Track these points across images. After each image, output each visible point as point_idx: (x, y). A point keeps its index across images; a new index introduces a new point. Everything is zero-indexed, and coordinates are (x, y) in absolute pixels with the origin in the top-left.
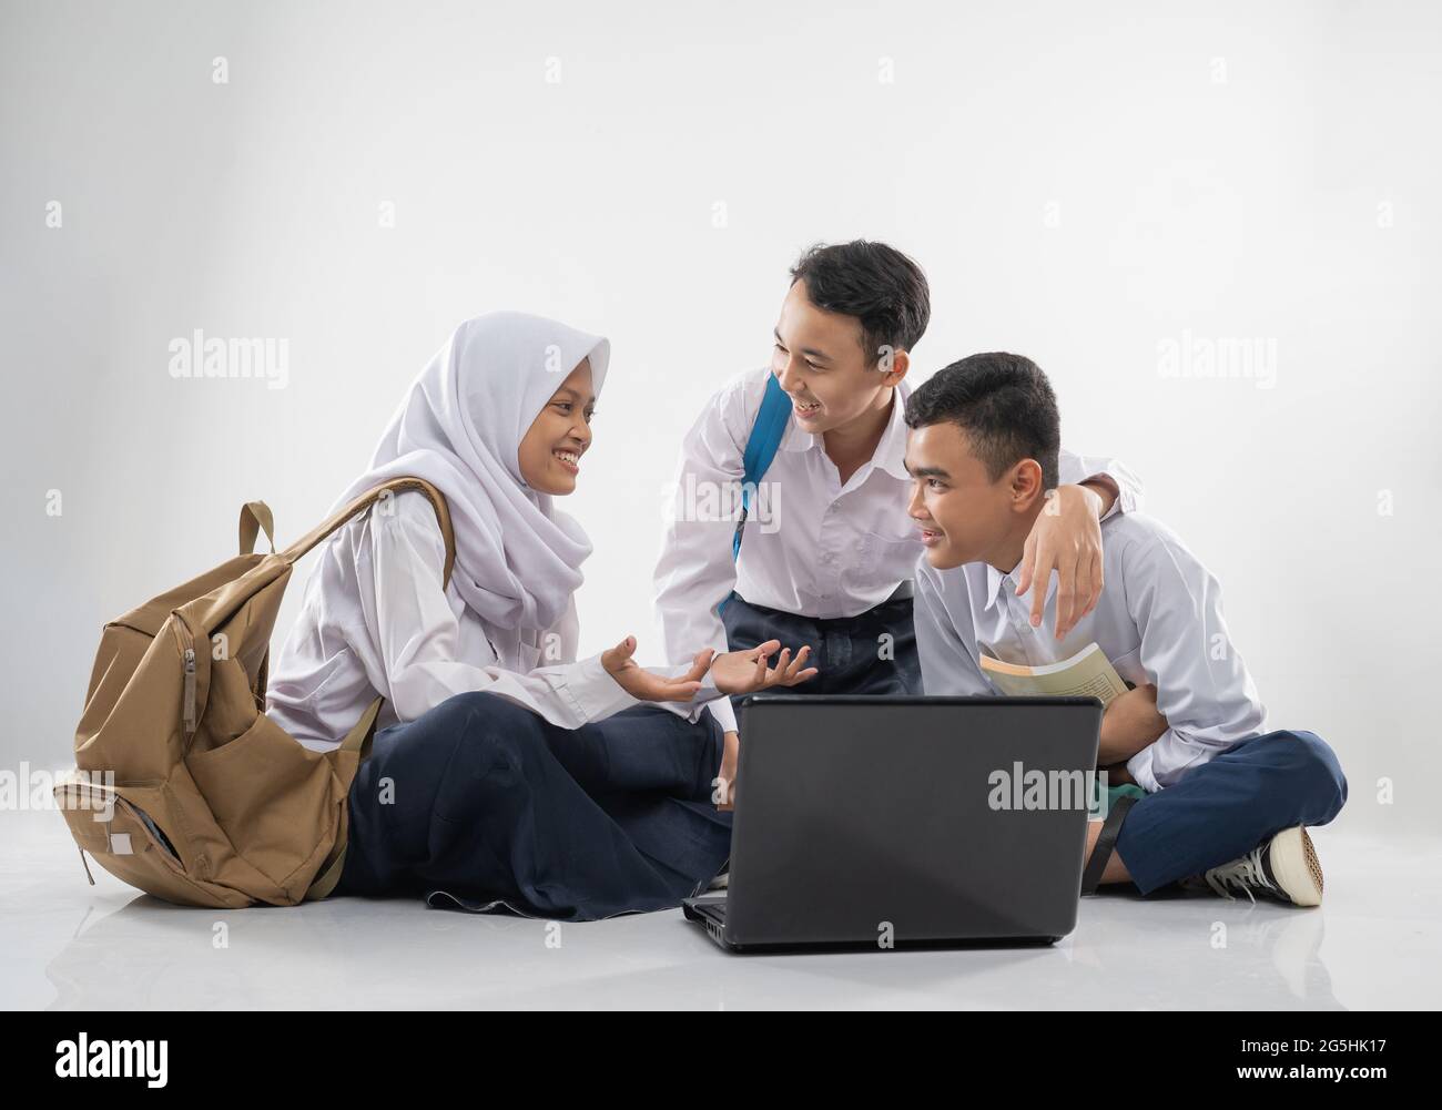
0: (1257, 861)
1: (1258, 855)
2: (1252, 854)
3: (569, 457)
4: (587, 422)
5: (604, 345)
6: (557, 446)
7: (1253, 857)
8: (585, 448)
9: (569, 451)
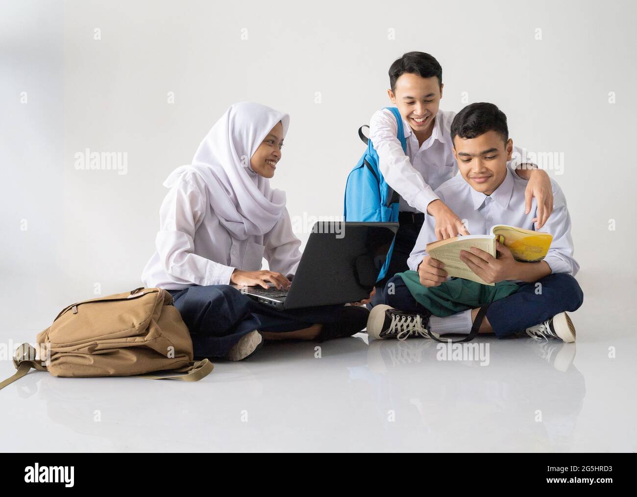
0: (547, 326)
1: (548, 323)
2: (545, 323)
3: (272, 163)
4: (280, 149)
5: (287, 117)
6: (267, 158)
7: (546, 324)
8: (279, 159)
9: (272, 161)
